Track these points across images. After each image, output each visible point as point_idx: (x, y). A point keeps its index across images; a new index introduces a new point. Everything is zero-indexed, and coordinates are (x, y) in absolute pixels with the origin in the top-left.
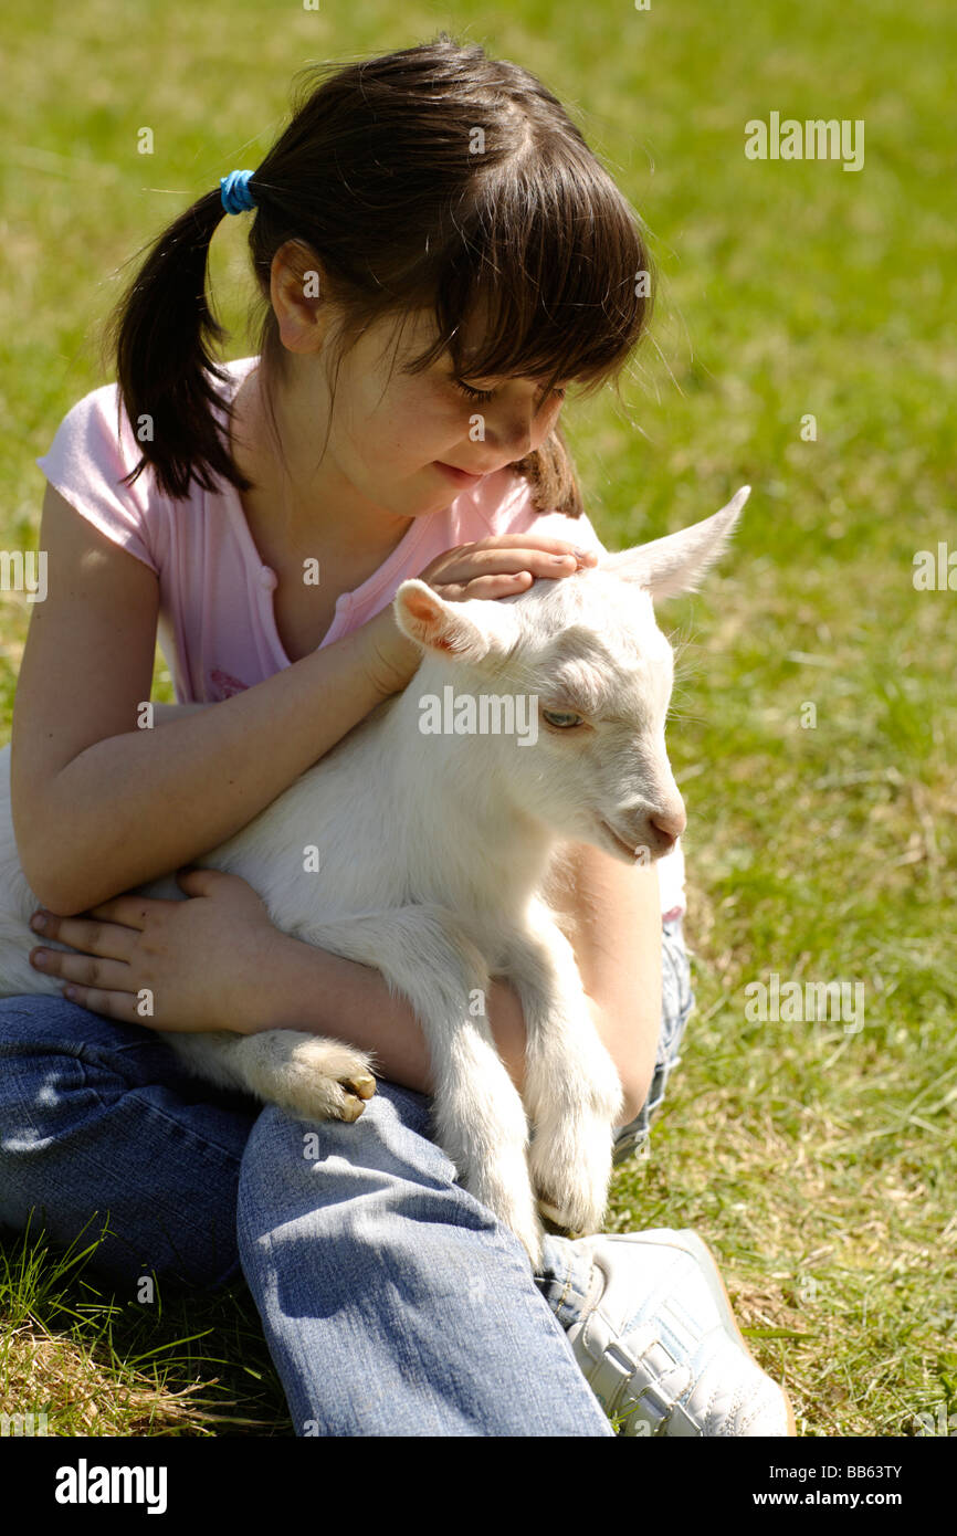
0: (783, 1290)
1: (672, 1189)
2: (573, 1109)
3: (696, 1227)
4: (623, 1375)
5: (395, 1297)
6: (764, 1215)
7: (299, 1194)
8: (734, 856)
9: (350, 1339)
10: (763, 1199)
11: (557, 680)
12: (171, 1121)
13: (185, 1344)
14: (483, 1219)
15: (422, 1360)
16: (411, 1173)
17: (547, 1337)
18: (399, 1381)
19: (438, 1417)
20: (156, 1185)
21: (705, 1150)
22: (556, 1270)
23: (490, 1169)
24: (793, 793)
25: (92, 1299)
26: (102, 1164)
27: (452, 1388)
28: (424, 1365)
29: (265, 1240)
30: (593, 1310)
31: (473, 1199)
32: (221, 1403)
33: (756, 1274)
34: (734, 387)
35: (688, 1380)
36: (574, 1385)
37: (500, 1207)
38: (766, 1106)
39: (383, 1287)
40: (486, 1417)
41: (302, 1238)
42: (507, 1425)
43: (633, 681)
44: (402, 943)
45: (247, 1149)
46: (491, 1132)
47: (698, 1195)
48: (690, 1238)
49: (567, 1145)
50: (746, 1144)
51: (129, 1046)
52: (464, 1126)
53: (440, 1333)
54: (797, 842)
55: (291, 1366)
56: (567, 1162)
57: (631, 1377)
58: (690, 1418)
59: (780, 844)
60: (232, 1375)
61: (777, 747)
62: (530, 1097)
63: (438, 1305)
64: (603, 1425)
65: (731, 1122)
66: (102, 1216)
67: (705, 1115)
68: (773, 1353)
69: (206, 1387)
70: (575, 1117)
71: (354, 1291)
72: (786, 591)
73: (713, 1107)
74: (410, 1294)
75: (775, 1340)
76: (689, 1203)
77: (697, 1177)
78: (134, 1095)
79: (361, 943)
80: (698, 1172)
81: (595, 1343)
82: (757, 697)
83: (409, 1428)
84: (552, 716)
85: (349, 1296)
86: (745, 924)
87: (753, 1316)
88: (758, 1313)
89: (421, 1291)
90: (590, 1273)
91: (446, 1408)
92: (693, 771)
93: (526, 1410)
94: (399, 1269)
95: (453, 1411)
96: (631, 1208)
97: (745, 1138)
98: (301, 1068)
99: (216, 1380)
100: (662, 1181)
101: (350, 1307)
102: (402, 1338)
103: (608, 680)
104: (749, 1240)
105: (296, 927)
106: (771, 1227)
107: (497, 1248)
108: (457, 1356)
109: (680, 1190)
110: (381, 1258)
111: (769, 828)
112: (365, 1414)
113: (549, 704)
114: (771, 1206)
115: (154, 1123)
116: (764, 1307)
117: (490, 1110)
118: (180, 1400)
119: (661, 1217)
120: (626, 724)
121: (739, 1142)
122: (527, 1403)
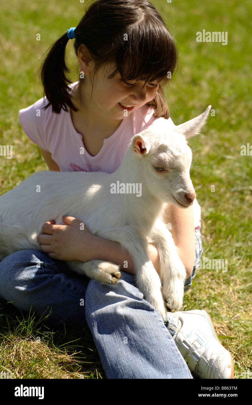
0: (227, 326)
1: (198, 299)
2: (173, 278)
3: (204, 309)
4: (187, 349)
5: (128, 329)
6: (222, 306)
7: (102, 302)
8: (211, 210)
9: (117, 340)
10: (221, 302)
11: (158, 158)
12: (67, 282)
13: (72, 342)
14: (151, 308)
15: (136, 346)
16: (132, 296)
17: (169, 339)
18: (130, 351)
19: (140, 360)
20: (63, 299)
21: (205, 288)
22: (169, 321)
23: (152, 295)
24: (225, 193)
25: (47, 330)
26: (49, 294)
27: (144, 353)
28: (136, 347)
29: (93, 314)
30: (179, 331)
31: (148, 303)
32: (82, 358)
33: (220, 321)
34: (204, 84)
35: (204, 350)
36: (176, 352)
37: (155, 305)
38: (221, 276)
39: (125, 326)
40: (153, 361)
41: (103, 313)
42: (159, 363)
43: (178, 158)
44: (125, 236)
45: (87, 290)
46: (151, 285)
47: (204, 300)
48: (204, 312)
49: (172, 288)
50: (216, 286)
51: (55, 263)
52: (144, 284)
53: (141, 338)
54: (226, 206)
55: (101, 347)
56: (172, 292)
57: (189, 349)
58: (205, 360)
59: (222, 206)
60: (85, 350)
61: (220, 181)
62: (161, 275)
63: (140, 331)
64: (184, 363)
65: (212, 281)
66: (50, 308)
67: (205, 279)
68: (225, 342)
69: (78, 353)
70: (174, 280)
71: (117, 328)
72: (221, 139)
73: (207, 277)
74: (132, 328)
75: (226, 339)
76: (202, 303)
77: (203, 296)
78: (57, 275)
79: (114, 236)
80: (204, 294)
81: (180, 340)
82: (215, 167)
83: (132, 363)
84: (157, 168)
85: (116, 329)
86: (214, 228)
87: (220, 333)
88: (221, 332)
89: (135, 327)
90: (178, 322)
91: (142, 358)
92: (199, 187)
93: (164, 359)
94: (129, 321)
95: (144, 359)
96: (187, 304)
97: (216, 285)
98: (101, 271)
99: (81, 351)
100: (195, 297)
101: (116, 331)
102: (130, 340)
103: (172, 158)
104: (218, 312)
105: (97, 232)
106: (223, 309)
107: (155, 316)
108: (145, 344)
109: (199, 299)
110: (124, 319)
111: (219, 202)
112: (121, 360)
113: (156, 164)
114: (223, 303)
115: (62, 283)
116: (223, 330)
117: (151, 279)
118: (71, 357)
119: (195, 306)
120: (177, 170)
121: (214, 286)
122: (164, 357)
